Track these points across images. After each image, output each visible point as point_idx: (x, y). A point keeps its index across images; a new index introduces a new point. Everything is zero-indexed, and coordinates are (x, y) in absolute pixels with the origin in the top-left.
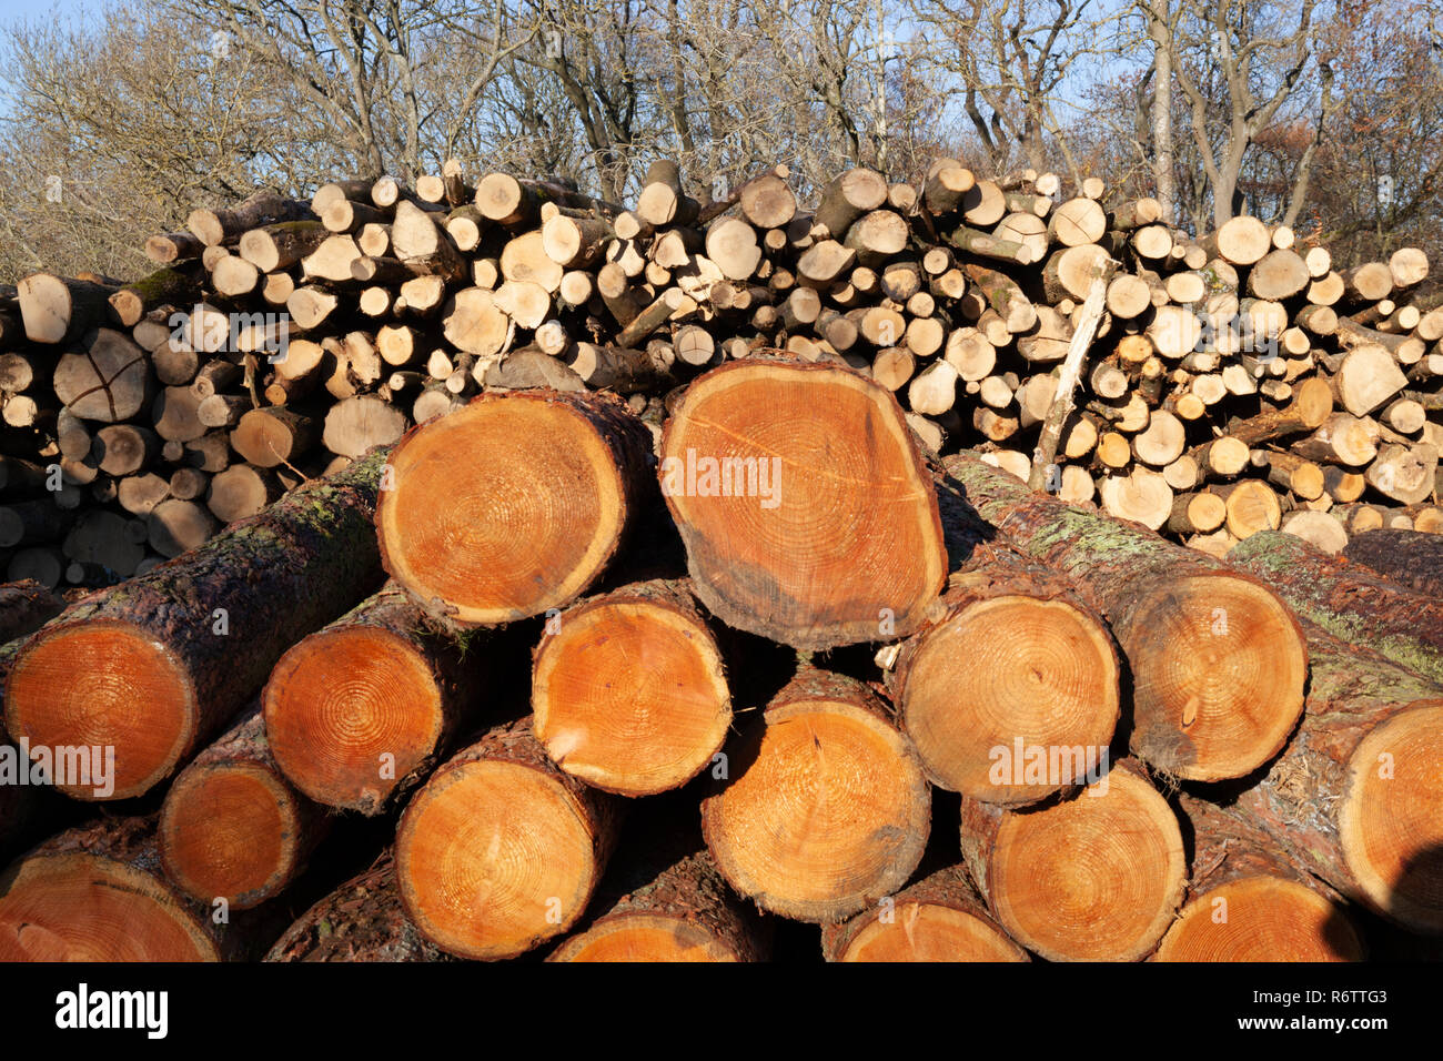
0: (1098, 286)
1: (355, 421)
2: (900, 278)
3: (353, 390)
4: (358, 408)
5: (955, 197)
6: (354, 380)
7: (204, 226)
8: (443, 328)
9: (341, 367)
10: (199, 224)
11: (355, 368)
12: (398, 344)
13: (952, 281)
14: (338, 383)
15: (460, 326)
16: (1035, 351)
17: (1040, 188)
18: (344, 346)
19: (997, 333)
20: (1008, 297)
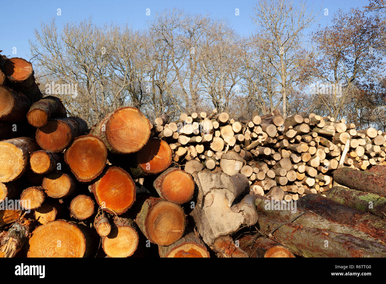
0: (348, 141)
1: (192, 165)
2: (308, 138)
3: (191, 158)
4: (193, 163)
5: (318, 121)
6: (191, 156)
7: (158, 122)
8: (210, 145)
9: (189, 153)
10: (157, 121)
11: (192, 154)
12: (200, 148)
13: (318, 139)
14: (188, 157)
15: (214, 145)
16: (333, 154)
17: (331, 120)
18: (190, 149)
19: (327, 150)
20: (329, 143)
